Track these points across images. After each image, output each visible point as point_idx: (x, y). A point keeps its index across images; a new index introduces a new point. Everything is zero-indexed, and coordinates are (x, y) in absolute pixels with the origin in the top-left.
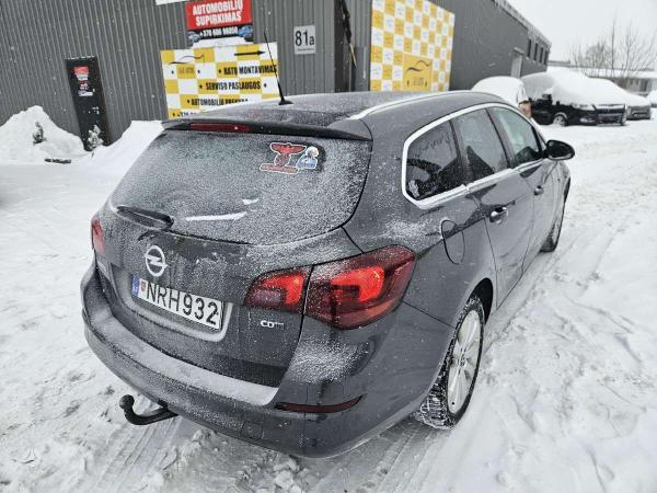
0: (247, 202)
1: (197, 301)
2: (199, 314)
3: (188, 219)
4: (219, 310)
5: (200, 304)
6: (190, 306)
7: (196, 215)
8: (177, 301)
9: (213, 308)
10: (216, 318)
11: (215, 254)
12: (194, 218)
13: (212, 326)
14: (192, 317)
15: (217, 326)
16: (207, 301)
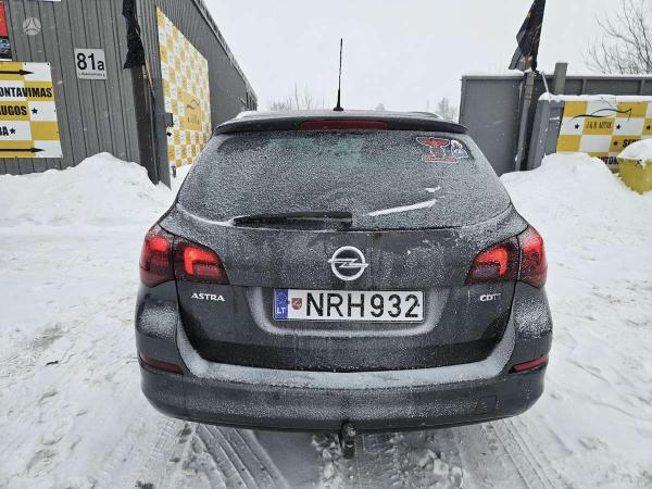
0: (431, 190)
1: (391, 298)
2: (395, 311)
3: (373, 214)
4: (420, 302)
5: (395, 301)
6: (381, 307)
7: (379, 209)
8: (361, 306)
9: (412, 301)
10: (418, 311)
11: (427, 241)
12: (378, 213)
13: (414, 319)
14: (385, 317)
15: (420, 318)
16: (403, 295)
